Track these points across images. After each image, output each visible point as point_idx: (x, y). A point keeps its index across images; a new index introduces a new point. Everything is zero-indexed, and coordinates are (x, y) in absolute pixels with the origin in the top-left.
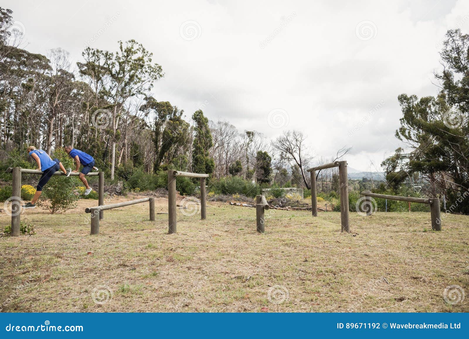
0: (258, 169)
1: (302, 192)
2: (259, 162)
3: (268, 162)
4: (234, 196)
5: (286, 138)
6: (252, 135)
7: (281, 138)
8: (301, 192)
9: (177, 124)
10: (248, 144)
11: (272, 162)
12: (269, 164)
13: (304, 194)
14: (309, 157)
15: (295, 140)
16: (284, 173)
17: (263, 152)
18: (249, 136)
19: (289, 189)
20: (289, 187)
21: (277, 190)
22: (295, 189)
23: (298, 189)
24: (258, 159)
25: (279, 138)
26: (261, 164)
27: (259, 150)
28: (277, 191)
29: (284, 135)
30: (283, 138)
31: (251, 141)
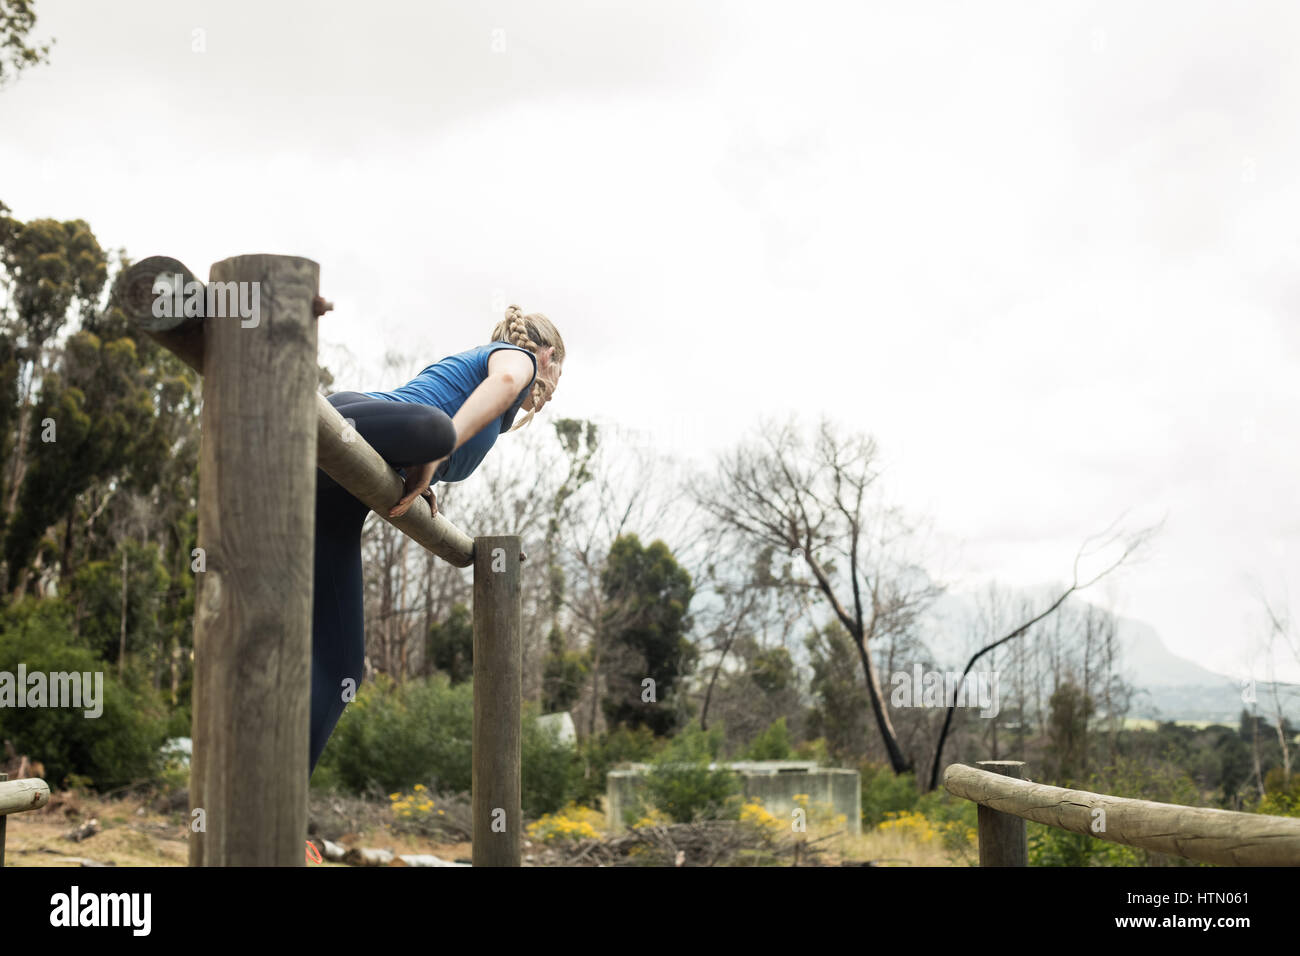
0: (613, 646)
1: (853, 790)
2: (616, 604)
3: (676, 603)
4: (401, 805)
5: (772, 456)
6: (590, 439)
7: (746, 458)
8: (844, 787)
9: (124, 354)
10: (564, 493)
11: (695, 604)
12: (675, 620)
13: (865, 798)
14: (920, 585)
15: (831, 472)
16: (770, 674)
17: (646, 543)
18: (573, 446)
19: (772, 768)
20: (777, 754)
21: (691, 772)
22: (812, 767)
23: (832, 771)
24: (613, 585)
25: (733, 456)
26: (632, 614)
27: (625, 531)
28: (685, 777)
29: (763, 440)
30: (756, 457)
31: (583, 474)
